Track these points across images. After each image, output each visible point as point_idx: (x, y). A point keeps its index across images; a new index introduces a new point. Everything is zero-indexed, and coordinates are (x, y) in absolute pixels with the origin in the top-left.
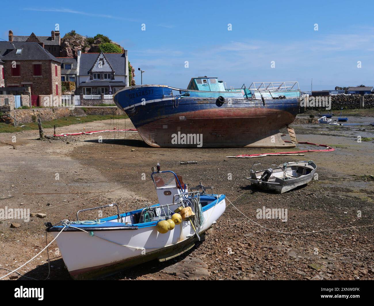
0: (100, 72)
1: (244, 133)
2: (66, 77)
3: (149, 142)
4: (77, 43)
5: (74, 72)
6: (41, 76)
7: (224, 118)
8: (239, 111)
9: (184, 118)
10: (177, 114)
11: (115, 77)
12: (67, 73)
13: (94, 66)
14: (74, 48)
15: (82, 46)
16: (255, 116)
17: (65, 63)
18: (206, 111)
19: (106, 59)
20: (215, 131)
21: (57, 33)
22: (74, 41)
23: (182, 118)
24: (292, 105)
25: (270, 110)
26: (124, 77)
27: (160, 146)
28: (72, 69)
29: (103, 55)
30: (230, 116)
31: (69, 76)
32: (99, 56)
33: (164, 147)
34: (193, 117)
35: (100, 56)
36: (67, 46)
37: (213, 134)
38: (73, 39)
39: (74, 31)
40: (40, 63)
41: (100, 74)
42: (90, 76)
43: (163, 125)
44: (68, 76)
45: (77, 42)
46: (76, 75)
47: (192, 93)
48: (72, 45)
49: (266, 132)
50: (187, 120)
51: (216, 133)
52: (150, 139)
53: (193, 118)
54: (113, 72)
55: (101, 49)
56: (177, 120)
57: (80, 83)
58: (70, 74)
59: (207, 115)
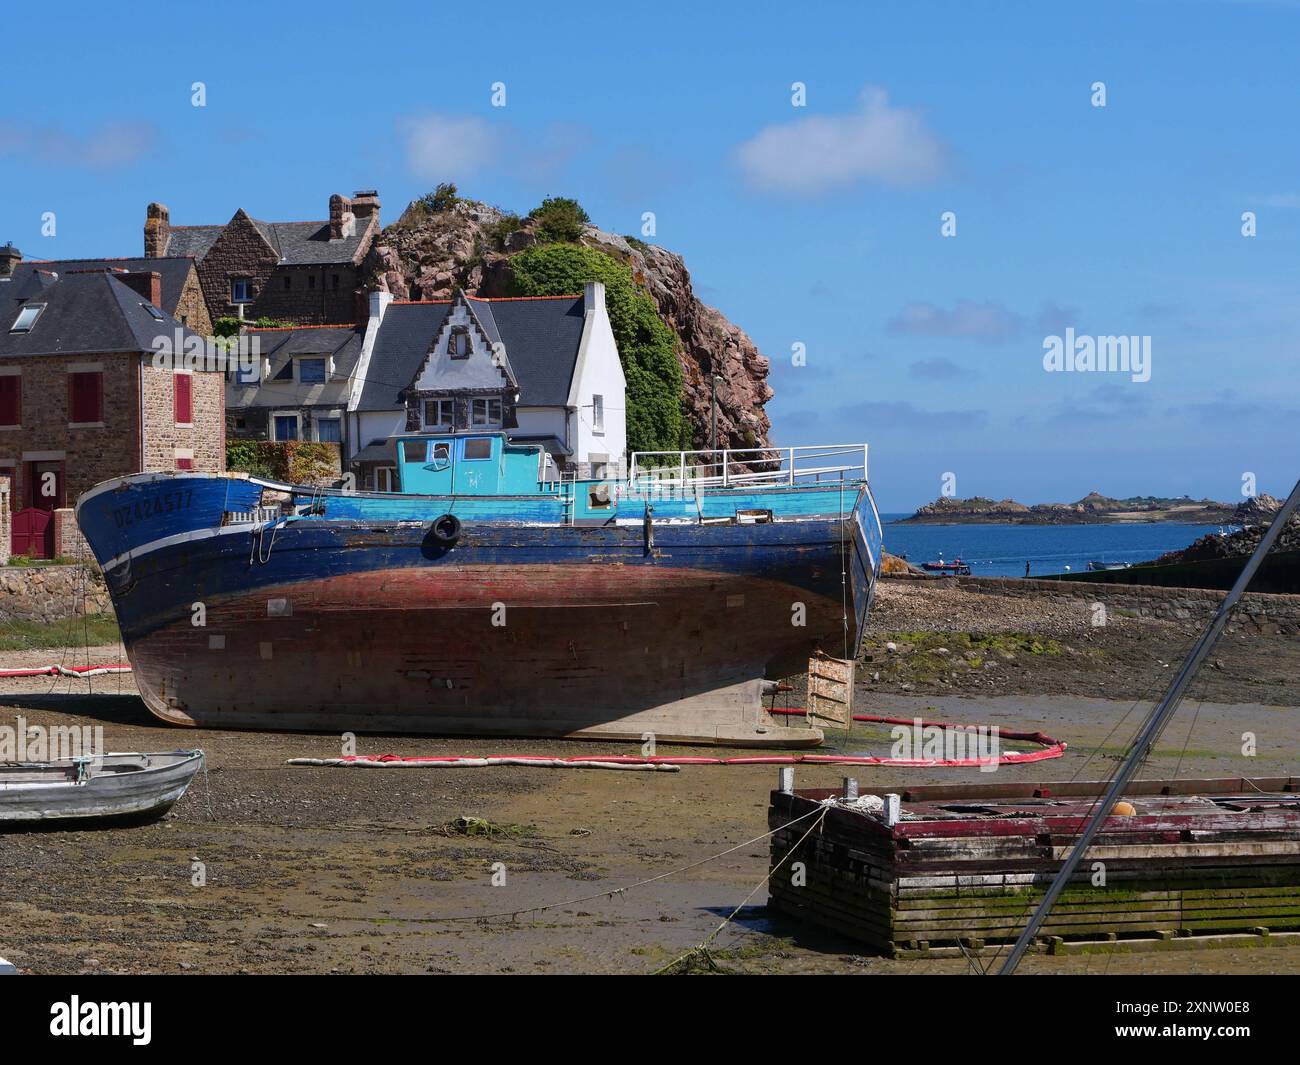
0: (451, 393)
1: (562, 674)
2: (304, 419)
3: (158, 705)
4: (435, 248)
5: (339, 395)
6: (100, 424)
7: (443, 606)
8: (517, 577)
9: (283, 607)
10: (263, 588)
11: (521, 416)
12: (307, 402)
13: (427, 367)
14: (419, 274)
15: (459, 262)
16: (593, 600)
17: (300, 354)
18: (373, 578)
19: (478, 330)
20: (420, 661)
21: (366, 201)
22: (424, 242)
23: (276, 606)
24: (800, 550)
25: (673, 572)
26: (561, 414)
27: (196, 722)
28: (330, 380)
29: (469, 312)
30: (473, 598)
31: (315, 414)
32: (451, 317)
33: (215, 725)
34: (318, 604)
35: (452, 314)
36: (387, 268)
37: (410, 674)
38: (420, 231)
39: (452, 190)
40: (97, 367)
41: (450, 402)
42: (409, 413)
43: (211, 637)
44: (309, 416)
45: (439, 242)
46: (344, 406)
47: (338, 502)
48: (414, 257)
49: (682, 672)
50: (297, 613)
51: (428, 672)
52: (164, 693)
53: (317, 608)
54: (509, 392)
55: (519, 275)
56: (261, 613)
57: (362, 448)
58: (321, 403)
59: (371, 594)
